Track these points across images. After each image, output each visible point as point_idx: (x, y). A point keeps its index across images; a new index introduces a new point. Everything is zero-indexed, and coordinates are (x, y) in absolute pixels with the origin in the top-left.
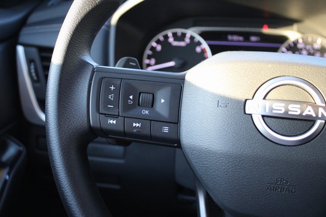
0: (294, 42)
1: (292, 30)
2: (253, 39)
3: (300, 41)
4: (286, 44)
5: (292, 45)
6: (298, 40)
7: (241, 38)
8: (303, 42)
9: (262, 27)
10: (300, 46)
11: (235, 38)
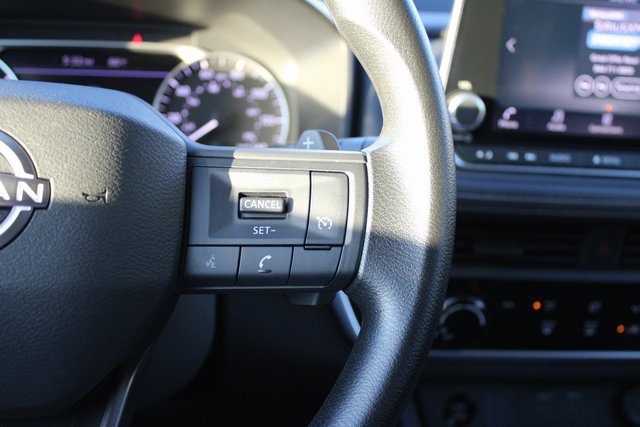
0: (190, 67)
1: (190, 44)
2: (114, 62)
3: (204, 65)
4: (176, 71)
5: (188, 72)
6: (198, 63)
7: (89, 62)
8: (210, 67)
9: (130, 39)
10: (204, 75)
11: (77, 61)
